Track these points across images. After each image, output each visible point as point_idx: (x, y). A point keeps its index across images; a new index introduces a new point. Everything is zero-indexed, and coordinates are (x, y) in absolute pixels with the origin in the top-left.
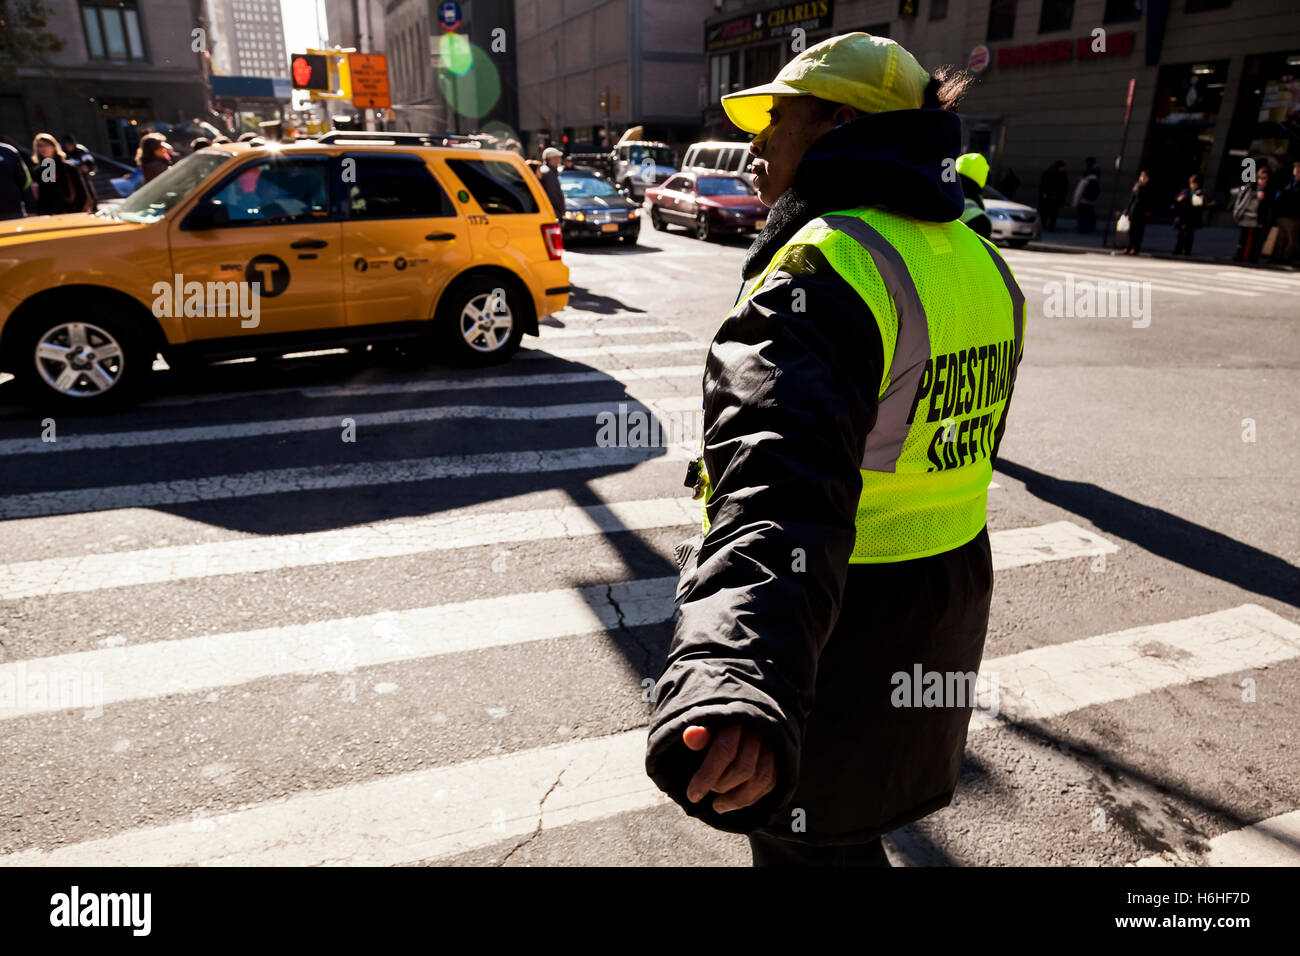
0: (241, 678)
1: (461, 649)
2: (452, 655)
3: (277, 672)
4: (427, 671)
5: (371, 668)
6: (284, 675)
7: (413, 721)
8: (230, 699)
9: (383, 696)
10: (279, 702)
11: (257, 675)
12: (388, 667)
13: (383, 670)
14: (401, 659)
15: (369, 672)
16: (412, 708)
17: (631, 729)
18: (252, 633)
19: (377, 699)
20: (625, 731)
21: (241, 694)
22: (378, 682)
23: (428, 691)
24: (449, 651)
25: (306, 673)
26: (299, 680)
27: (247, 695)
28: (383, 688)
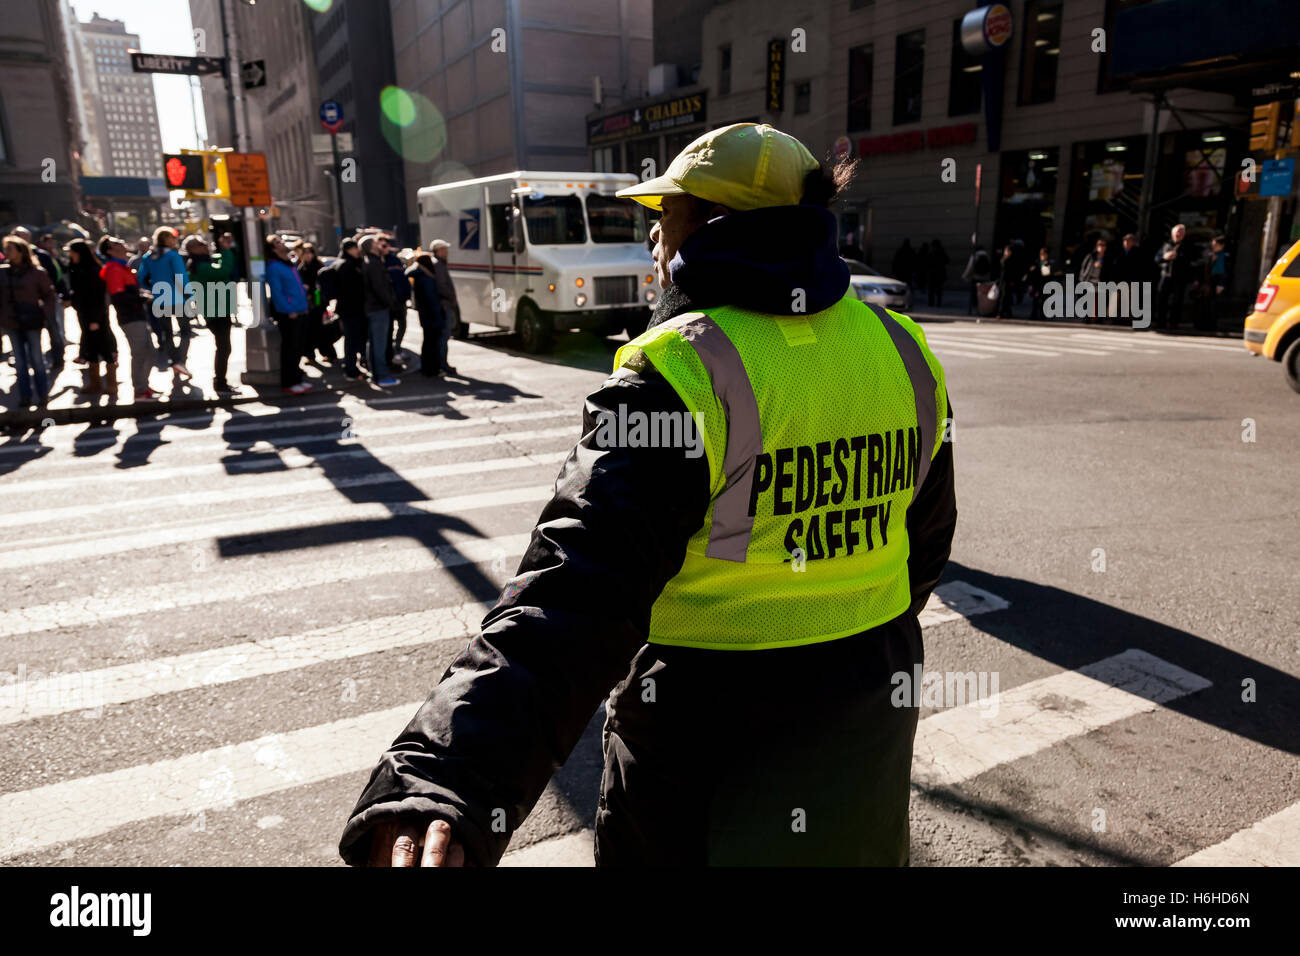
0: (102, 828)
1: (353, 770)
2: (345, 778)
3: (144, 817)
4: (316, 797)
5: (253, 800)
6: (152, 819)
7: (301, 857)
8: (89, 853)
9: (267, 831)
10: (146, 851)
11: (121, 823)
12: (273, 797)
13: (267, 801)
14: (287, 787)
15: (250, 805)
16: (300, 842)
17: (540, 841)
18: (117, 774)
19: (259, 836)
20: (535, 843)
21: (102, 846)
22: (262, 816)
23: (318, 820)
24: (341, 772)
25: (179, 813)
26: (170, 822)
27: (108, 847)
28: (265, 823)
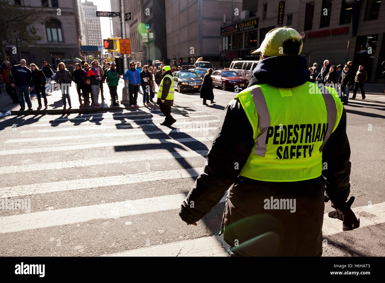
0: (86, 220)
1: (150, 212)
2: (148, 214)
3: (97, 218)
4: (140, 218)
5: (124, 217)
6: (99, 219)
7: (136, 233)
8: (83, 226)
9: (128, 226)
10: (97, 227)
11: (91, 219)
12: (129, 217)
13: (128, 217)
14: (133, 214)
15: (123, 218)
16: (136, 229)
17: (201, 237)
18: (91, 207)
19: (125, 227)
20: (200, 237)
21: (86, 224)
22: (126, 222)
23: (141, 224)
24: (147, 212)
25: (105, 218)
26: (103, 221)
27: (88, 225)
28: (127, 223)
